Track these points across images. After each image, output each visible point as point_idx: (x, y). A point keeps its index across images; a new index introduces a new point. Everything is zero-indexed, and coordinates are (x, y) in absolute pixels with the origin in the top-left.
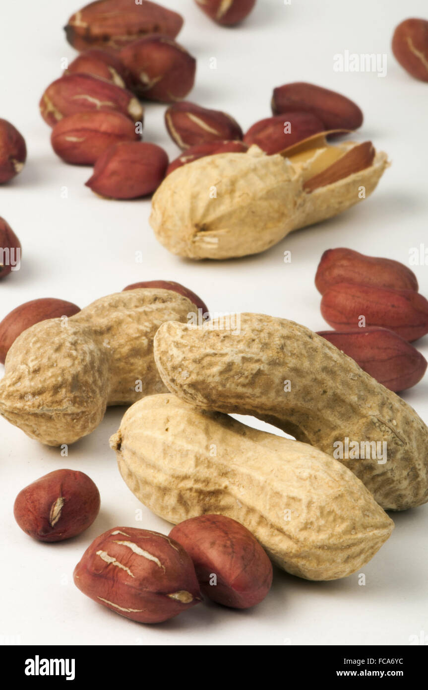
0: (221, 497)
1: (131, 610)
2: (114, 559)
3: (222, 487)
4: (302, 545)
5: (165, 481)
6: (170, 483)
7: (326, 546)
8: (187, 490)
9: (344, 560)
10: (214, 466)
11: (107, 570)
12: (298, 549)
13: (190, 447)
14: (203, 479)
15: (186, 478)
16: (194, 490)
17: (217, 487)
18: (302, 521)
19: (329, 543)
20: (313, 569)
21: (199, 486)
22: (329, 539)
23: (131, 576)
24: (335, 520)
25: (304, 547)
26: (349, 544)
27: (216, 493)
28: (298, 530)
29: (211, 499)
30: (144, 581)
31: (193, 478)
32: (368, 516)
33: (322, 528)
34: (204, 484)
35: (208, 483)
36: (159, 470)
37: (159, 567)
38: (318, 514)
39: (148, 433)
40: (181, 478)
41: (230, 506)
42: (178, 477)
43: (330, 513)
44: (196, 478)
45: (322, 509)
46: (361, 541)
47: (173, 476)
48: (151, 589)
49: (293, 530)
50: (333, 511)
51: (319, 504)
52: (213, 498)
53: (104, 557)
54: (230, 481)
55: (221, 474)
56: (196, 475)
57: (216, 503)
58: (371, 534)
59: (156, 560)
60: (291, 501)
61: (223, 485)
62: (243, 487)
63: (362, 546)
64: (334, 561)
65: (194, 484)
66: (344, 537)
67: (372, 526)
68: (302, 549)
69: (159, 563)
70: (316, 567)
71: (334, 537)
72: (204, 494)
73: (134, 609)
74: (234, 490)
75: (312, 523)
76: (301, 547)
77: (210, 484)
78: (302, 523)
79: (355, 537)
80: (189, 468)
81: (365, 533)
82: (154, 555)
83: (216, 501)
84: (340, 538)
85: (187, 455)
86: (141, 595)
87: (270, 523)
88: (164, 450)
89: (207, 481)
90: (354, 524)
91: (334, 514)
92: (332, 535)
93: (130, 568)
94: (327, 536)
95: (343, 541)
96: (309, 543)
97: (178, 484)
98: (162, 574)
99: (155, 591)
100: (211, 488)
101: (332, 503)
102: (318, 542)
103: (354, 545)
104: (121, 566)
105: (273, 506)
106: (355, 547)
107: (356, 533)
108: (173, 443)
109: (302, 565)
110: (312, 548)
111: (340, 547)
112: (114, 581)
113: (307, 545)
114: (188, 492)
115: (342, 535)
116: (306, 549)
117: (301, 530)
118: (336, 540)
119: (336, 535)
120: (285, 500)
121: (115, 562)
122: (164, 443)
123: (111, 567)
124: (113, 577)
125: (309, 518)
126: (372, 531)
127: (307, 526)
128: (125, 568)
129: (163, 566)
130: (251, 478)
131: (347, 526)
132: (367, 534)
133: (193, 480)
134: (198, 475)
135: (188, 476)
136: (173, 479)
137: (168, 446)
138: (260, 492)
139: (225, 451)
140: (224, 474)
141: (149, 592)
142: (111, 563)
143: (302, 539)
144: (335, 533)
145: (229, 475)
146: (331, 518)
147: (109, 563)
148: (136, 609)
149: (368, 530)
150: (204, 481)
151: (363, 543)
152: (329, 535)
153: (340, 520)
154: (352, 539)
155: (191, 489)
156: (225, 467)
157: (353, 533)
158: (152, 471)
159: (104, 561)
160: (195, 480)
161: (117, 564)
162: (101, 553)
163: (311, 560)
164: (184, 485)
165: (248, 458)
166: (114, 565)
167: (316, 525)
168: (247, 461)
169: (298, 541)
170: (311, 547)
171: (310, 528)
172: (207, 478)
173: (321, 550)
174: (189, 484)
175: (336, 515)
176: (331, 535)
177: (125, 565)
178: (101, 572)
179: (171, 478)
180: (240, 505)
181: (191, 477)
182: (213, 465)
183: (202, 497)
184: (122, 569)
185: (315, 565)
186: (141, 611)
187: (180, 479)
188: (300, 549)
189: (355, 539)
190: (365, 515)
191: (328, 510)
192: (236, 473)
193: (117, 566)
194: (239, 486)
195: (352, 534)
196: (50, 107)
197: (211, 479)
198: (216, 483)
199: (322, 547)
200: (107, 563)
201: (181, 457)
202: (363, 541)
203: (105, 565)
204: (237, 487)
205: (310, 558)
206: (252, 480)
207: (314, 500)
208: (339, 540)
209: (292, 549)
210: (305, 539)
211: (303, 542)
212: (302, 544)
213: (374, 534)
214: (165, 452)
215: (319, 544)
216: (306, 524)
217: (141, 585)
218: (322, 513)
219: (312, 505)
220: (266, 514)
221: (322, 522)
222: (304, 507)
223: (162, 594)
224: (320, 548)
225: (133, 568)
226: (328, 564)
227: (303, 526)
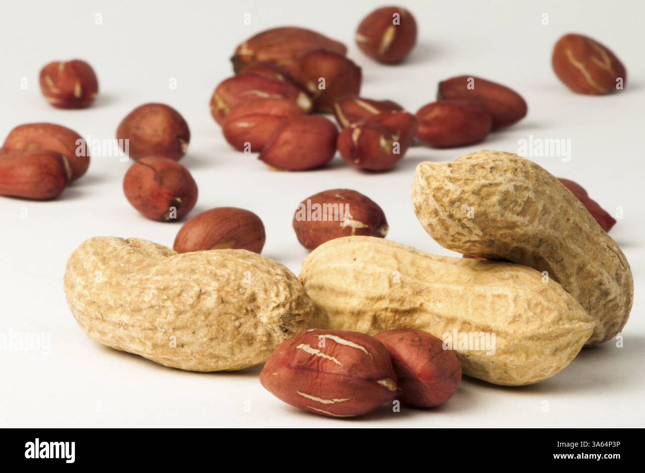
0: (416, 316)
1: (336, 400)
2: (318, 351)
3: (417, 305)
4: (512, 338)
5: (360, 304)
6: (365, 305)
7: (536, 336)
8: (382, 310)
9: (552, 352)
10: (408, 286)
11: (312, 361)
12: (507, 343)
13: (382, 270)
14: (398, 298)
15: (380, 298)
16: (389, 310)
17: (413, 305)
18: (510, 314)
19: (539, 333)
20: (522, 364)
21: (395, 305)
22: (539, 329)
23: (338, 364)
24: (542, 312)
25: (514, 339)
26: (557, 335)
27: (411, 312)
28: (506, 324)
29: (406, 319)
30: (352, 368)
31: (388, 298)
32: (572, 310)
33: (530, 319)
34: (399, 303)
35: (403, 302)
36: (351, 296)
37: (366, 355)
38: (526, 306)
39: (336, 265)
40: (376, 300)
41: (426, 324)
42: (372, 299)
43: (537, 305)
44: (390, 297)
45: (529, 302)
46: (568, 331)
47: (367, 298)
48: (361, 375)
49: (501, 324)
50: (540, 303)
51: (526, 298)
52: (408, 317)
53: (308, 350)
54: (424, 299)
55: (415, 293)
56: (390, 295)
57: (411, 322)
58: (577, 325)
59: (362, 348)
60: (496, 299)
61: (419, 303)
62: (440, 301)
63: (569, 336)
64: (543, 353)
65: (389, 304)
66: (553, 326)
67: (577, 319)
68: (512, 342)
69: (366, 351)
70: (525, 361)
71: (544, 327)
72: (400, 314)
73: (339, 398)
74: (430, 306)
75: (520, 315)
76: (511, 340)
77: (405, 303)
78: (510, 316)
79: (564, 327)
80: (383, 289)
81: (572, 324)
82: (360, 345)
83: (412, 320)
84: (549, 327)
85: (379, 278)
86: (351, 382)
87: (474, 325)
88: (355, 276)
89: (402, 301)
90: (561, 315)
91: (541, 306)
92: (542, 325)
93: (336, 357)
94: (537, 326)
95: (552, 331)
96: (518, 334)
97: (372, 306)
98: (370, 361)
99: (365, 377)
100: (407, 306)
101: (538, 296)
102: (527, 332)
103: (562, 335)
104: (325, 356)
105: (476, 309)
106: (563, 338)
107: (563, 324)
108: (364, 268)
109: (511, 361)
110: (521, 340)
111: (549, 338)
112: (318, 372)
113: (517, 338)
114: (384, 312)
115: (551, 325)
116: (516, 342)
117: (510, 323)
118: (546, 329)
119: (545, 325)
120: (490, 299)
121: (319, 353)
122: (355, 270)
123: (315, 358)
124: (318, 367)
125: (518, 311)
126: (578, 323)
127: (515, 319)
128: (330, 358)
129: (370, 354)
130: (447, 290)
131: (555, 317)
132: (573, 325)
133: (388, 300)
134: (392, 294)
135: (383, 296)
136: (368, 301)
137: (359, 273)
138: (459, 301)
139: (417, 272)
140: (418, 293)
141: (360, 379)
142: (315, 355)
143: (511, 331)
144: (544, 323)
145: (423, 293)
146: (538, 310)
147: (312, 355)
148: (342, 398)
149: (574, 321)
150: (399, 300)
151: (571, 334)
152: (538, 325)
153: (547, 312)
154: (560, 329)
155: (386, 309)
156: (419, 286)
157: (561, 324)
158: (344, 298)
159: (307, 352)
160: (390, 300)
161: (321, 355)
162: (303, 347)
163: (520, 355)
164: (379, 306)
165: (441, 276)
166: (317, 356)
167: (524, 317)
168: (441, 279)
169: (508, 335)
170: (521, 338)
171: (518, 321)
172: (402, 297)
173: (531, 342)
174: (384, 304)
175: (543, 306)
176: (540, 326)
177: (331, 355)
178: (304, 364)
179: (365, 301)
180: (438, 319)
181: (386, 297)
182: (406, 285)
183: (397, 317)
184: (326, 360)
185: (524, 359)
186: (348, 399)
187: (374, 301)
188: (509, 343)
189: (563, 329)
190: (569, 309)
191: (535, 302)
192: (430, 290)
193: (321, 357)
194: (435, 302)
195: (559, 325)
196: (221, 105)
197: (406, 298)
198: (411, 302)
199: (531, 338)
200: (311, 354)
201: (374, 280)
202: (570, 332)
203: (308, 357)
204: (433, 304)
205: (519, 353)
206: (449, 293)
207: (520, 295)
208: (549, 330)
209: (501, 345)
210: (514, 331)
211: (513, 335)
212: (512, 336)
213: (580, 325)
214: (356, 278)
215: (529, 334)
216: (515, 317)
217: (350, 371)
218: (529, 305)
219: (519, 299)
220: (469, 318)
221: (530, 314)
222: (511, 302)
223: (371, 380)
224: (530, 339)
225: (339, 357)
226: (536, 357)
227: (511, 319)
